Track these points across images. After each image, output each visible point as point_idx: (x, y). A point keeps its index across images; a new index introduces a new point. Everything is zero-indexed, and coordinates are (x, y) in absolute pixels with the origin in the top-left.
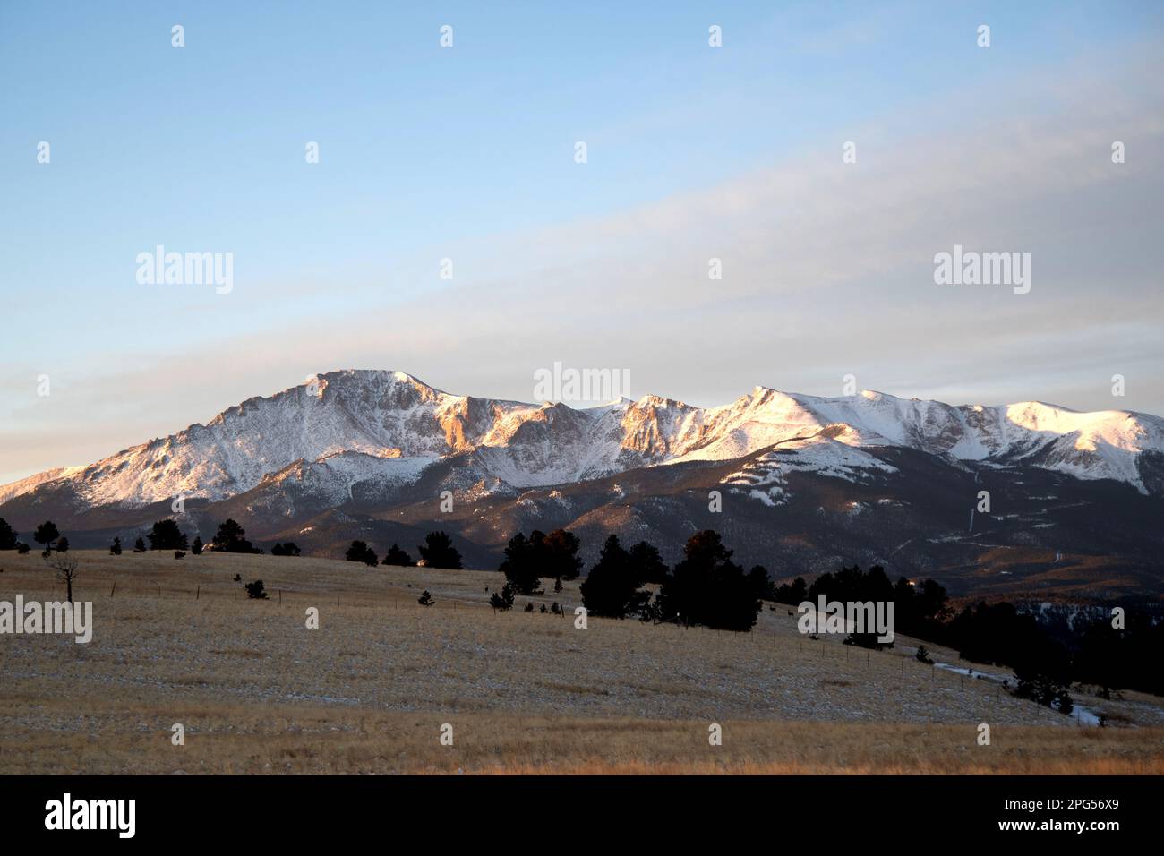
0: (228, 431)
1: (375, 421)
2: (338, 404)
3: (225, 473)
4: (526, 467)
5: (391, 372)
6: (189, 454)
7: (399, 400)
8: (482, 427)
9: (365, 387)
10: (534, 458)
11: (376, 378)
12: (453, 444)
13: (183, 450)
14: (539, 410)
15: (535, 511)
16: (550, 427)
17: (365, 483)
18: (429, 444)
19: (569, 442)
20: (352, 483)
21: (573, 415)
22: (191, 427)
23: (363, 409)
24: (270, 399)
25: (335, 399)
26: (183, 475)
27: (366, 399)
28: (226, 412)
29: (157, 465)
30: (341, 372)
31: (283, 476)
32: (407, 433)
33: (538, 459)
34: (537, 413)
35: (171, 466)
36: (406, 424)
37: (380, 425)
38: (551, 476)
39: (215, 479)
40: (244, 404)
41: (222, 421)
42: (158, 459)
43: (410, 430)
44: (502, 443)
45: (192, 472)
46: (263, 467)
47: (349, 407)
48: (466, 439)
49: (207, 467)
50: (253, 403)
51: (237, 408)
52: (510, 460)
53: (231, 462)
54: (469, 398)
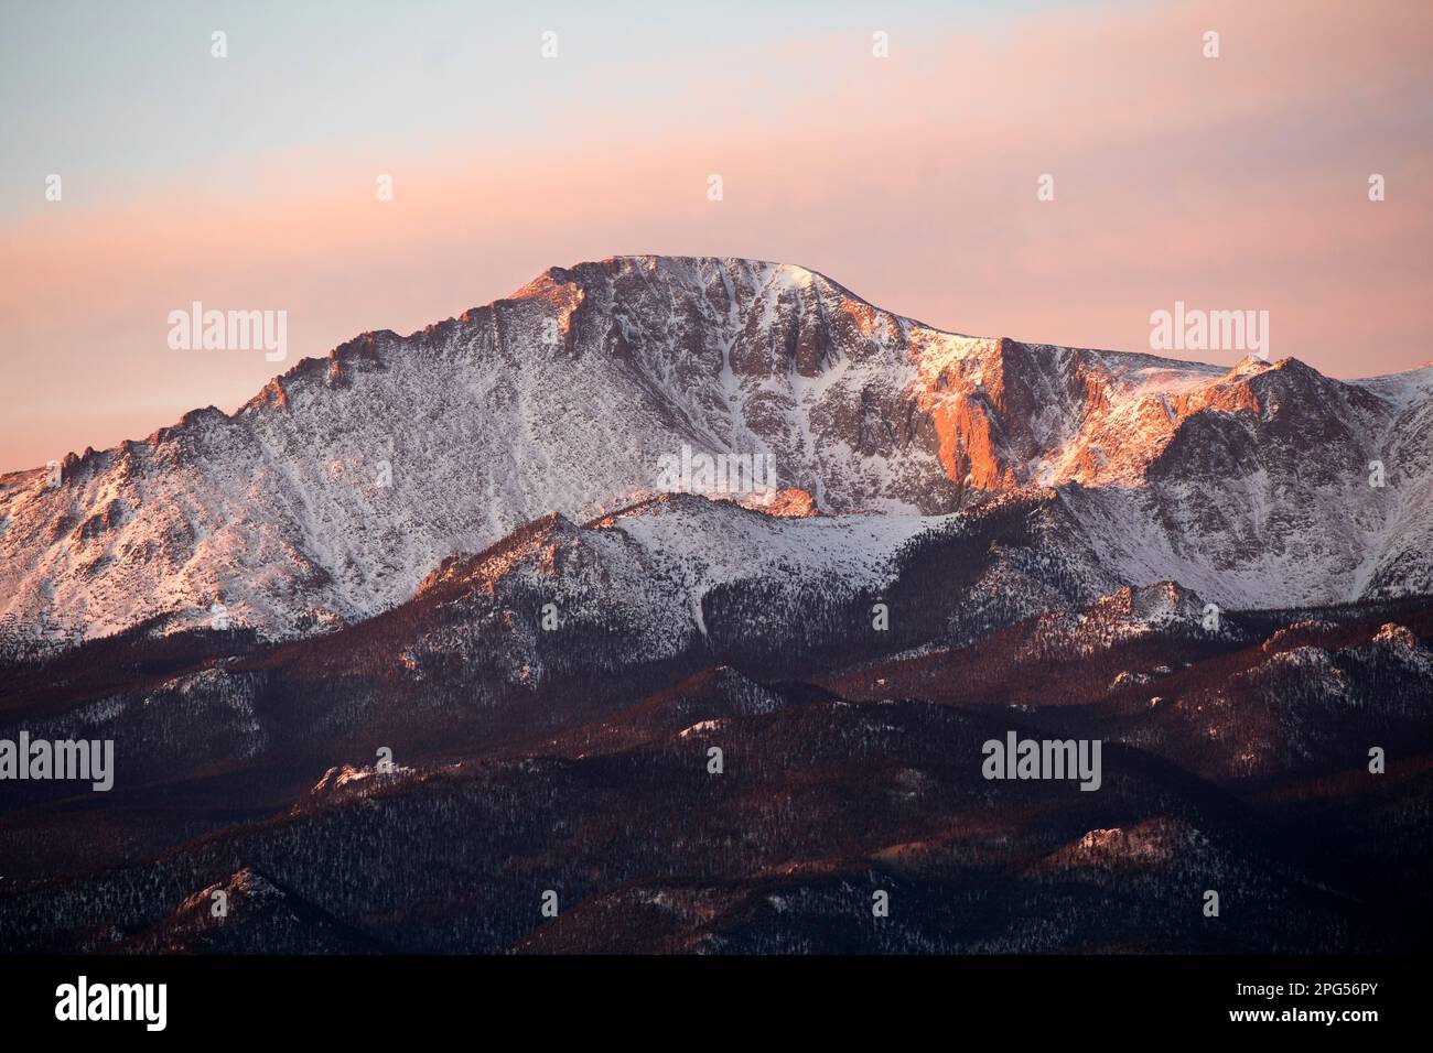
0: (301, 430)
1: (724, 408)
2: (615, 355)
3: (300, 555)
4: (1202, 550)
5: (763, 266)
6: (190, 499)
7: (791, 348)
8: (1045, 429)
9: (691, 309)
10: (1225, 525)
11: (721, 283)
12: (960, 477)
13: (168, 486)
14: (1225, 380)
15: (1335, 686)
16: (1269, 431)
17: (740, 588)
18: (887, 478)
19: (1327, 477)
20: (703, 589)
21: (1335, 396)
22: (192, 417)
23: (686, 373)
24: (416, 338)
25: (608, 340)
26: (173, 560)
27: (695, 343)
28: (293, 375)
29: (93, 527)
30: (616, 265)
31: (500, 565)
32: (818, 445)
33: (1237, 526)
34: (1220, 388)
35: (138, 529)
36: (816, 418)
37: (739, 419)
38: (1279, 579)
39: (271, 570)
40: (343, 352)
41: (279, 402)
42: (95, 510)
43: (825, 434)
44: (1121, 474)
45: (200, 551)
46: (410, 538)
47: (646, 368)
48: (1002, 465)
49: (246, 537)
50: (369, 349)
51: (322, 363)
52: (1155, 529)
53: (315, 524)
54: (1006, 343)
